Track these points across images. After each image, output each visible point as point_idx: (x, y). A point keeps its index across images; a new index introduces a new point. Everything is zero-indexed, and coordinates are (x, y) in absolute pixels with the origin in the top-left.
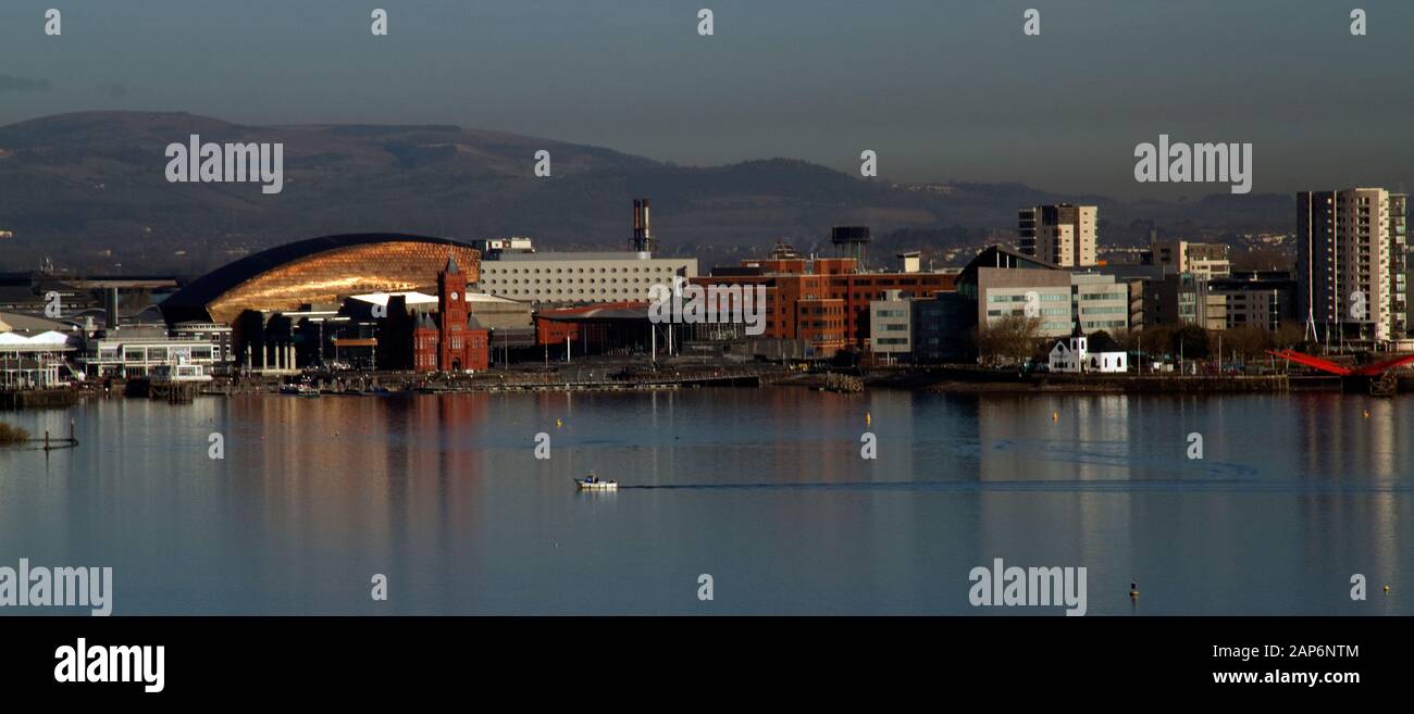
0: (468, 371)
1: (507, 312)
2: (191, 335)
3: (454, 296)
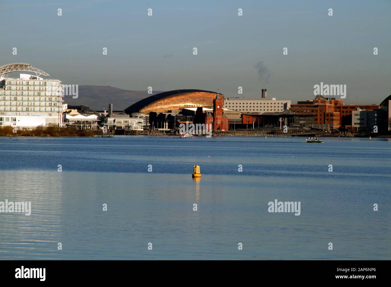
0: (223, 130)
1: (233, 114)
2: (136, 117)
3: (218, 107)
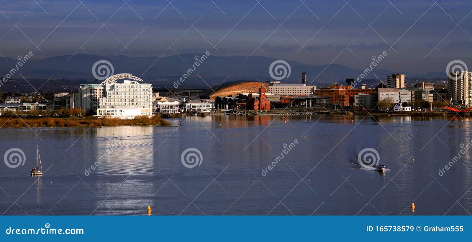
0: (266, 110)
1: (274, 97)
2: (206, 102)
3: (263, 94)
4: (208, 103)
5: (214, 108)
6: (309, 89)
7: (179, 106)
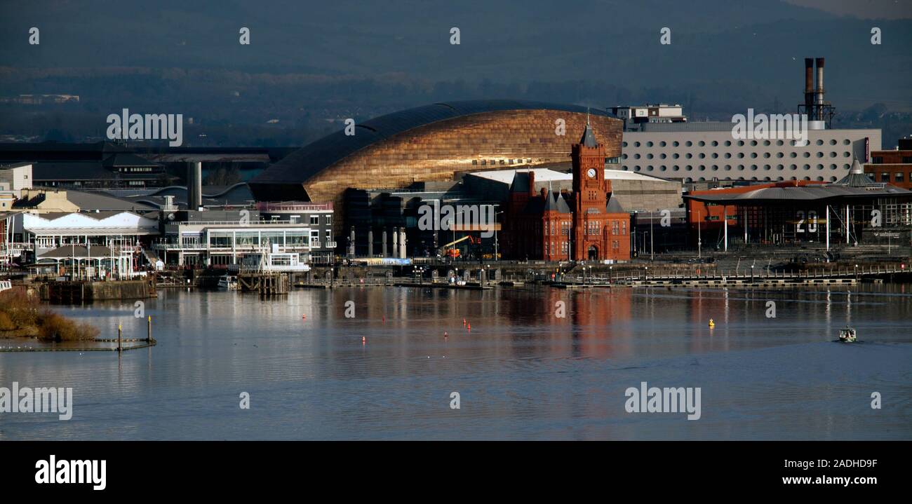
0: (607, 262)
1: (653, 192)
2: (285, 217)
3: (591, 173)
4: (299, 221)
5: (329, 251)
6: (841, 148)
7: (142, 238)
